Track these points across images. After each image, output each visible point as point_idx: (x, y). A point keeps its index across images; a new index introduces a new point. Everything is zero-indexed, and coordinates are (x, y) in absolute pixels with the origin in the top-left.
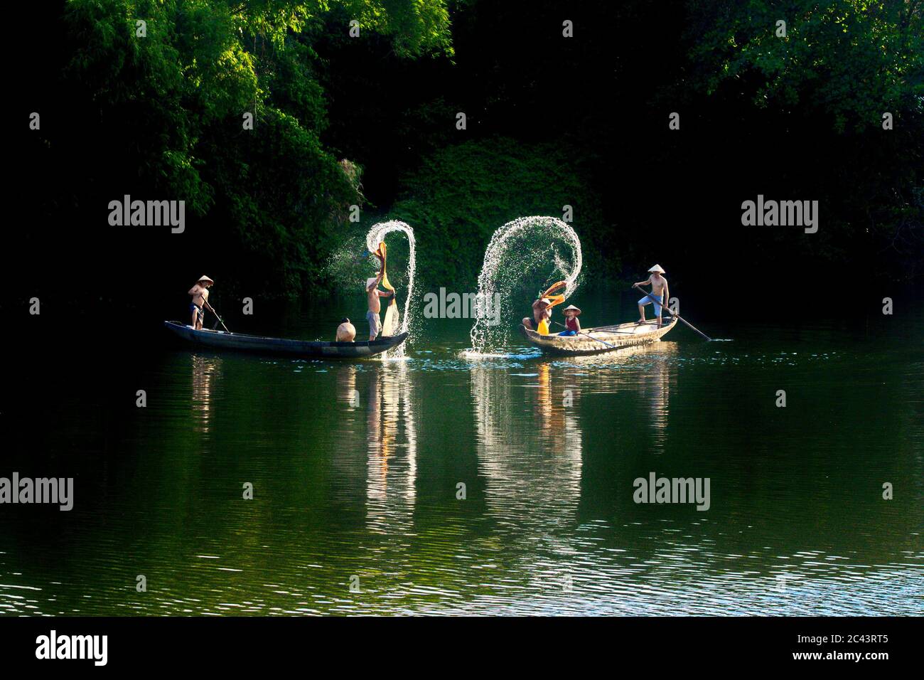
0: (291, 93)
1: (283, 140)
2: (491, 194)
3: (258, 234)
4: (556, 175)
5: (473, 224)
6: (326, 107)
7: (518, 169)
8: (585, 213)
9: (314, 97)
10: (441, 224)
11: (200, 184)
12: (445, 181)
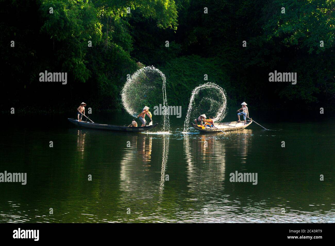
0: (120, 38)
1: (117, 55)
2: (191, 76)
3: (107, 88)
4: (214, 69)
5: (184, 86)
6: (132, 43)
7: (200, 67)
8: (224, 83)
9: (128, 39)
10: (173, 86)
11: (86, 70)
12: (174, 70)
